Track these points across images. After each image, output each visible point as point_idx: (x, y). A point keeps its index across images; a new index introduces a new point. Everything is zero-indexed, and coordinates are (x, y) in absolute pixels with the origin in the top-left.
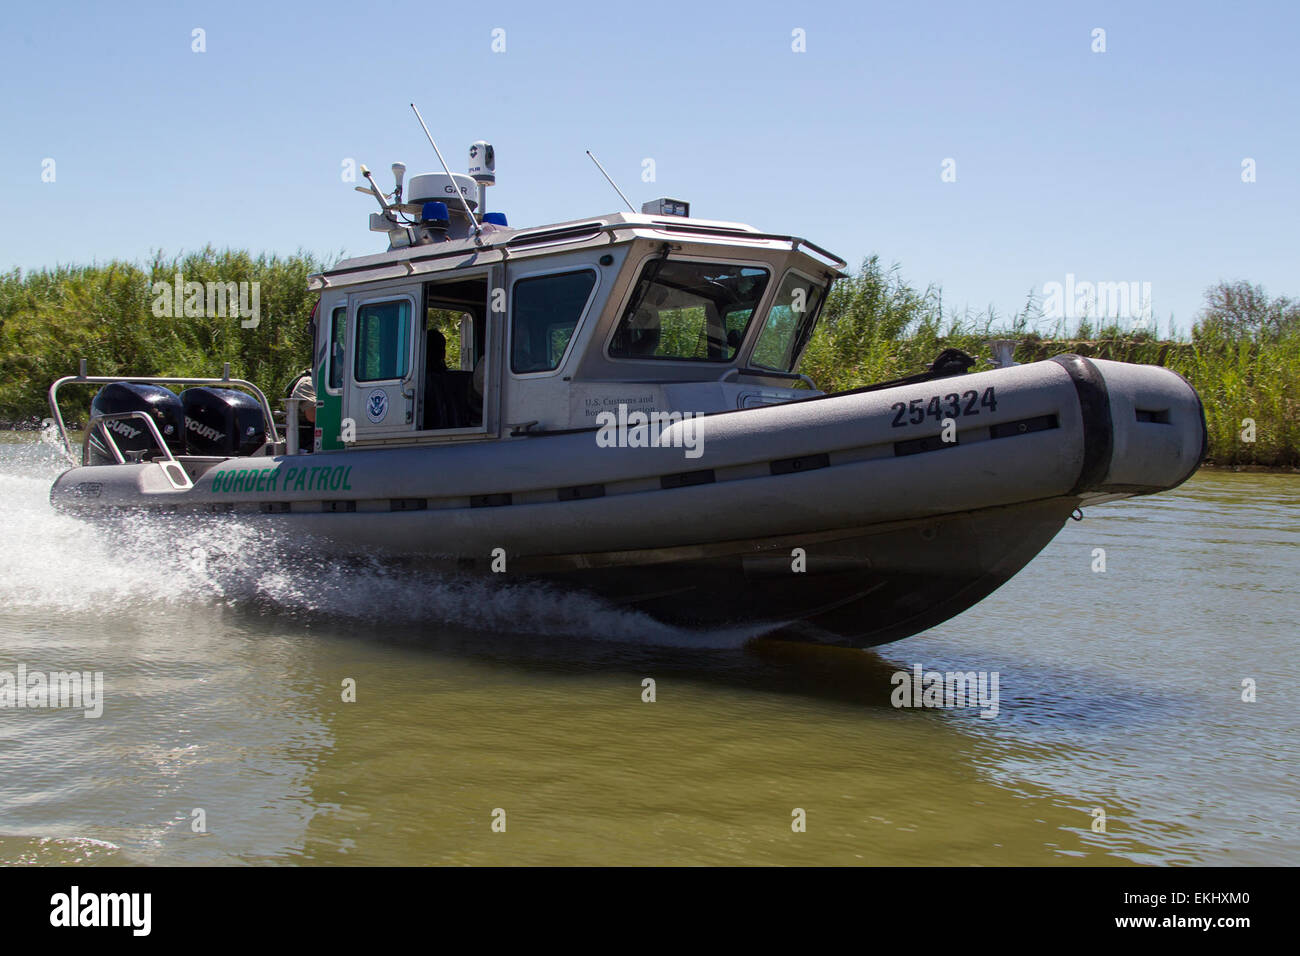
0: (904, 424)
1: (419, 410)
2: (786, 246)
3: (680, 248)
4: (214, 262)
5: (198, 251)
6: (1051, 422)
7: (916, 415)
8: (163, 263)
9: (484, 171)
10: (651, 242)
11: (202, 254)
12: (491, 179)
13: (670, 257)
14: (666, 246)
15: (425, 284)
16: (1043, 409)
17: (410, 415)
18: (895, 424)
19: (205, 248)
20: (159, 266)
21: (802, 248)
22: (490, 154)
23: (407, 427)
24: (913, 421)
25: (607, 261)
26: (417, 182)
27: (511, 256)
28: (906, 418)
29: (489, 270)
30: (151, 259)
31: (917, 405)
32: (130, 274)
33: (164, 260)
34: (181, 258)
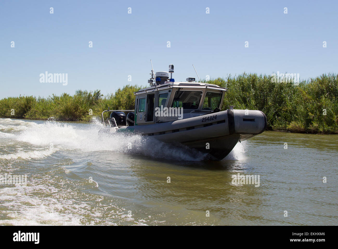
0: (204, 122)
1: (146, 118)
2: (205, 87)
3: (182, 88)
4: (246, 77)
5: (241, 74)
6: (224, 121)
7: (205, 120)
8: (231, 78)
9: (171, 70)
10: (177, 88)
11: (242, 75)
12: (173, 72)
13: (180, 90)
14: (180, 88)
15: (148, 95)
16: (223, 119)
17: (145, 119)
18: (202, 122)
19: (244, 73)
20: (230, 79)
21: (208, 87)
22: (173, 67)
23: (144, 121)
24: (205, 121)
25: (170, 91)
26: (157, 73)
27: (159, 90)
28: (204, 120)
29: (155, 92)
30: (227, 77)
31: (206, 118)
32: (222, 82)
33: (231, 77)
34: (236, 76)
